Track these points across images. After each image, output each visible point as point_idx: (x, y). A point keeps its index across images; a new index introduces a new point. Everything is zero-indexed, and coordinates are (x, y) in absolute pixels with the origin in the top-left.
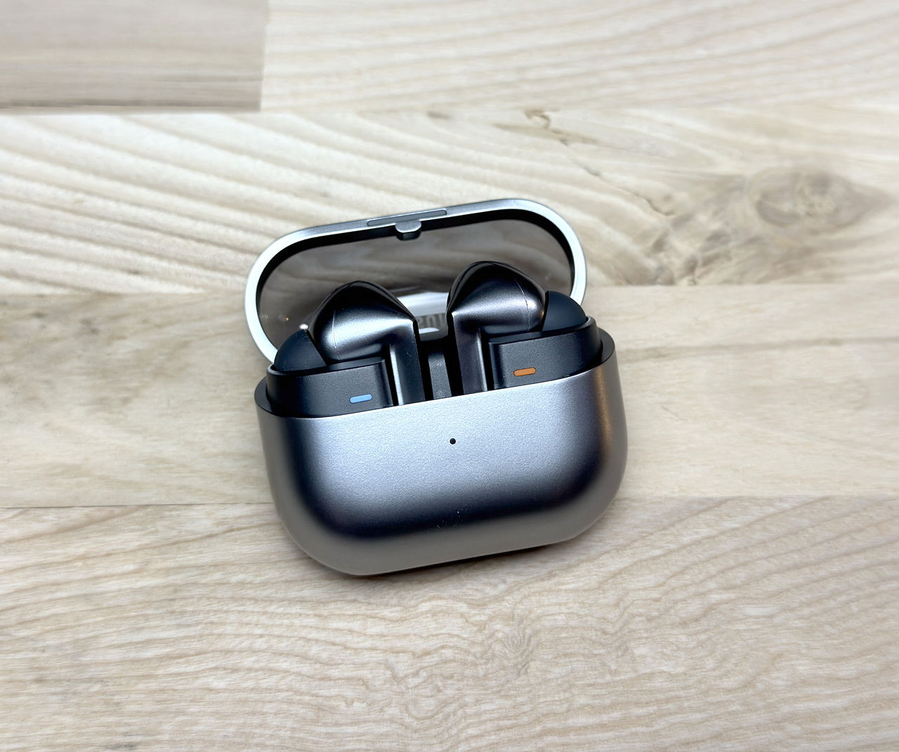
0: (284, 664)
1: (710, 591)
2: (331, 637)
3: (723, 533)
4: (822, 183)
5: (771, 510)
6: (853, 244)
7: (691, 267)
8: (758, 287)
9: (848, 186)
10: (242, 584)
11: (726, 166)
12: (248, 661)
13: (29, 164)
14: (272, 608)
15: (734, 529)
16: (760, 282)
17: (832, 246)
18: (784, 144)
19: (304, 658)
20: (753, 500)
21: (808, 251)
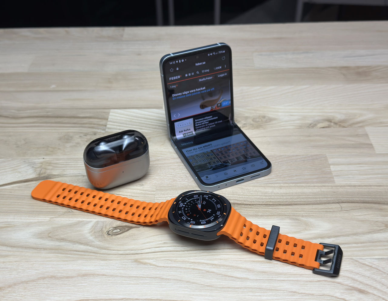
0: (168, 175)
2: (176, 172)
4: (264, 117)
6: (269, 124)
9: (269, 117)
10: (161, 166)
11: (247, 115)
12: (162, 175)
13: (122, 116)
14: (166, 169)
16: (252, 129)
17: (265, 125)
18: (258, 112)
19: (171, 175)
21: (261, 126)
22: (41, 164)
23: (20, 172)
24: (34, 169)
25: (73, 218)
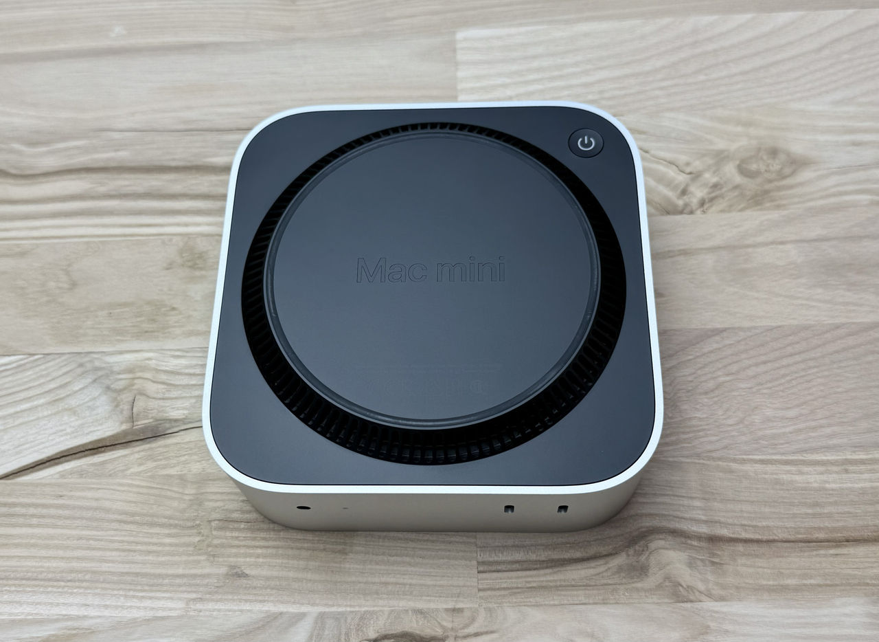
1: (719, 376)
3: (725, 346)
4: (774, 152)
5: (749, 334)
6: (791, 187)
7: (702, 203)
8: (739, 213)
9: (788, 154)
11: (721, 145)
15: (730, 345)
16: (741, 210)
17: (779, 189)
18: (752, 131)
20: (741, 329)
21: (766, 192)
22: (131, 376)
23: (73, 411)
24: (114, 395)
25: (251, 601)
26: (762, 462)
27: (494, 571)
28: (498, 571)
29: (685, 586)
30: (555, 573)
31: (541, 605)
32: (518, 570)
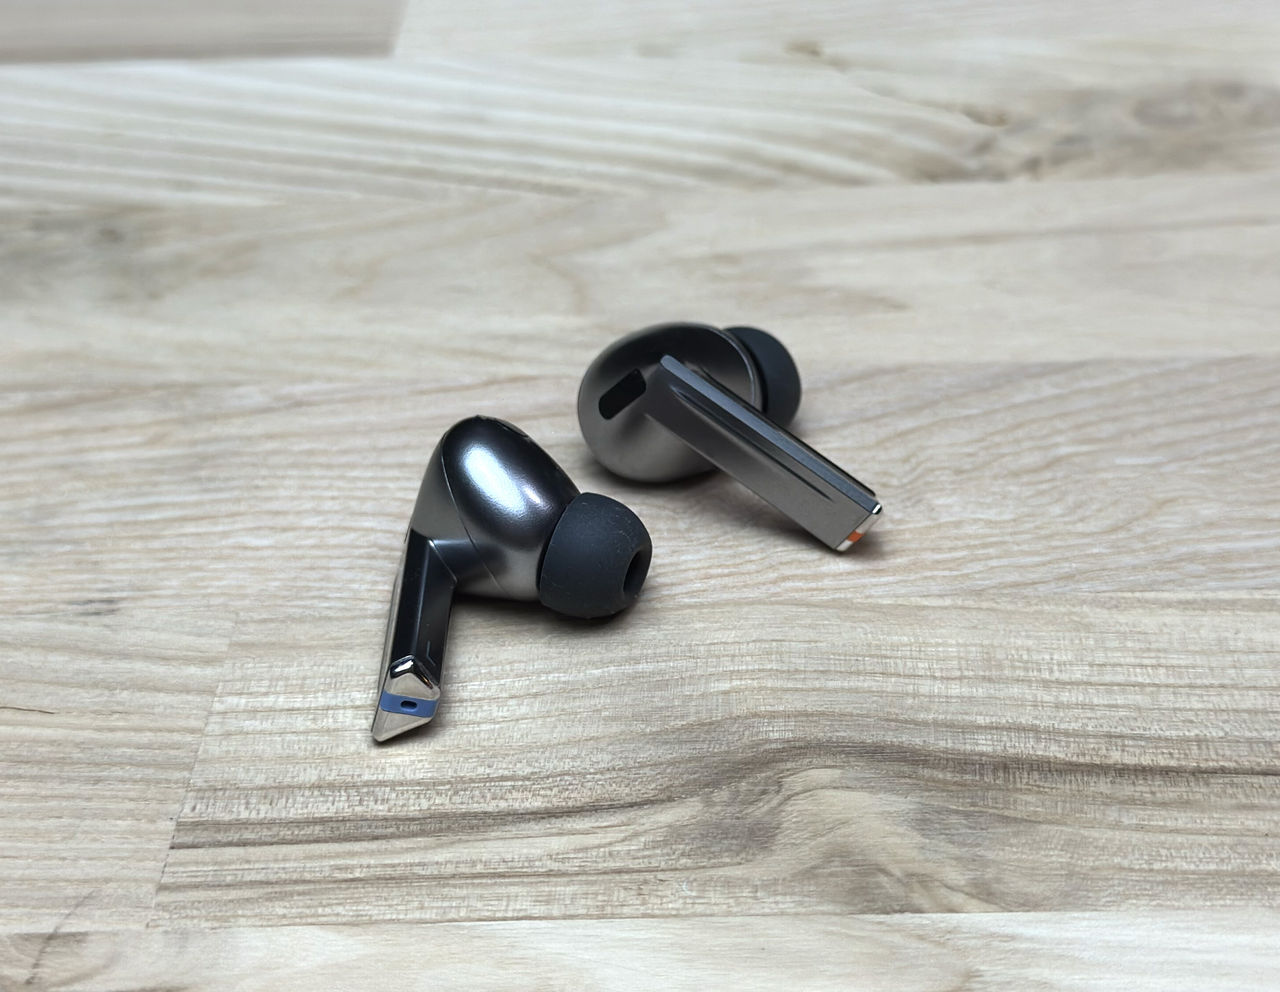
1: (1058, 445)
5: (1156, 370)
7: (1032, 165)
15: (1097, 389)
26: (1185, 605)
27: (230, 844)
28: (244, 844)
29: (898, 873)
30: (441, 846)
31: (372, 923)
32: (317, 841)
